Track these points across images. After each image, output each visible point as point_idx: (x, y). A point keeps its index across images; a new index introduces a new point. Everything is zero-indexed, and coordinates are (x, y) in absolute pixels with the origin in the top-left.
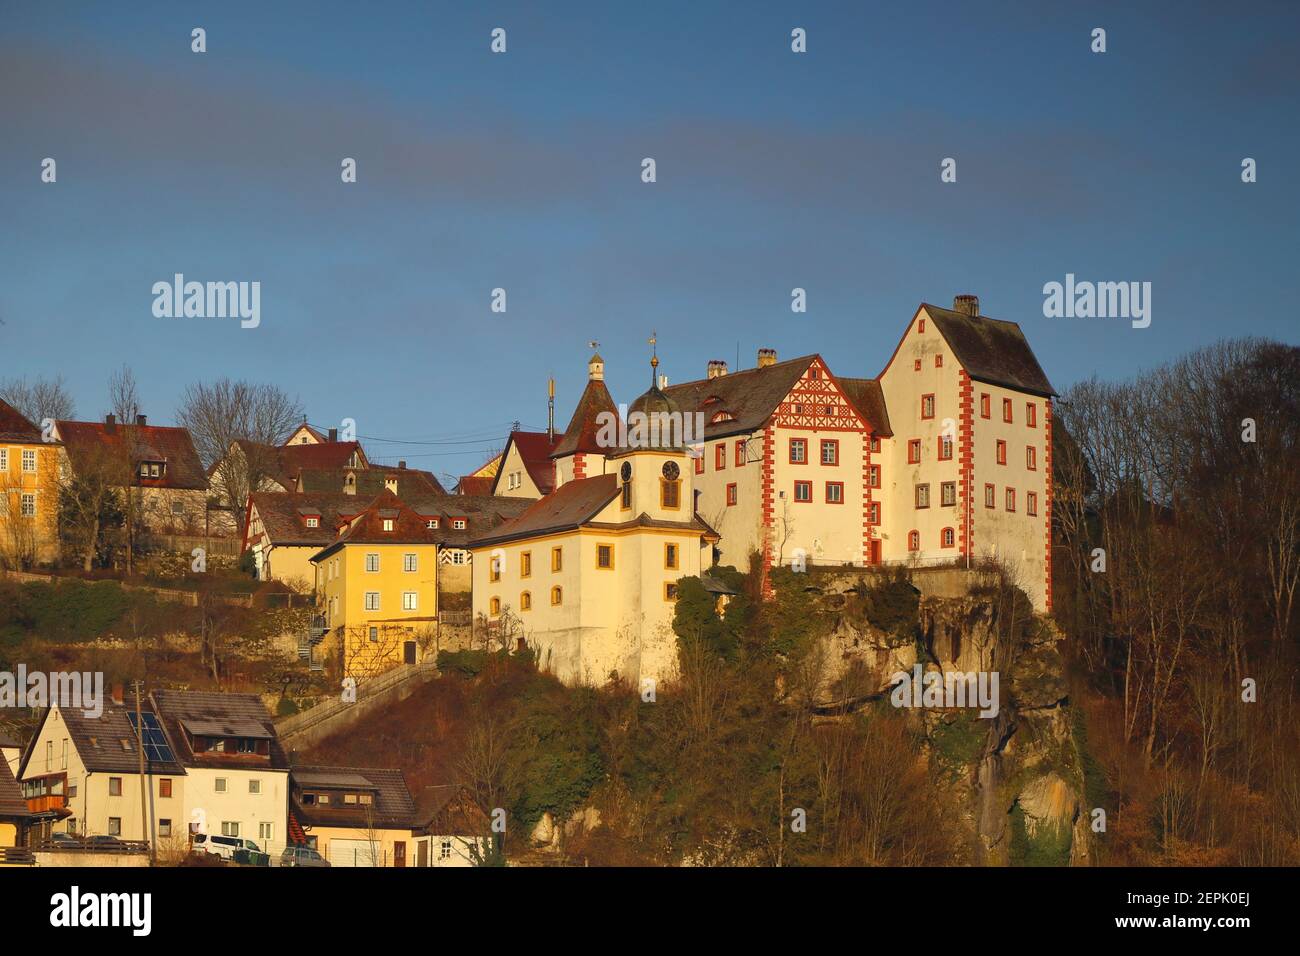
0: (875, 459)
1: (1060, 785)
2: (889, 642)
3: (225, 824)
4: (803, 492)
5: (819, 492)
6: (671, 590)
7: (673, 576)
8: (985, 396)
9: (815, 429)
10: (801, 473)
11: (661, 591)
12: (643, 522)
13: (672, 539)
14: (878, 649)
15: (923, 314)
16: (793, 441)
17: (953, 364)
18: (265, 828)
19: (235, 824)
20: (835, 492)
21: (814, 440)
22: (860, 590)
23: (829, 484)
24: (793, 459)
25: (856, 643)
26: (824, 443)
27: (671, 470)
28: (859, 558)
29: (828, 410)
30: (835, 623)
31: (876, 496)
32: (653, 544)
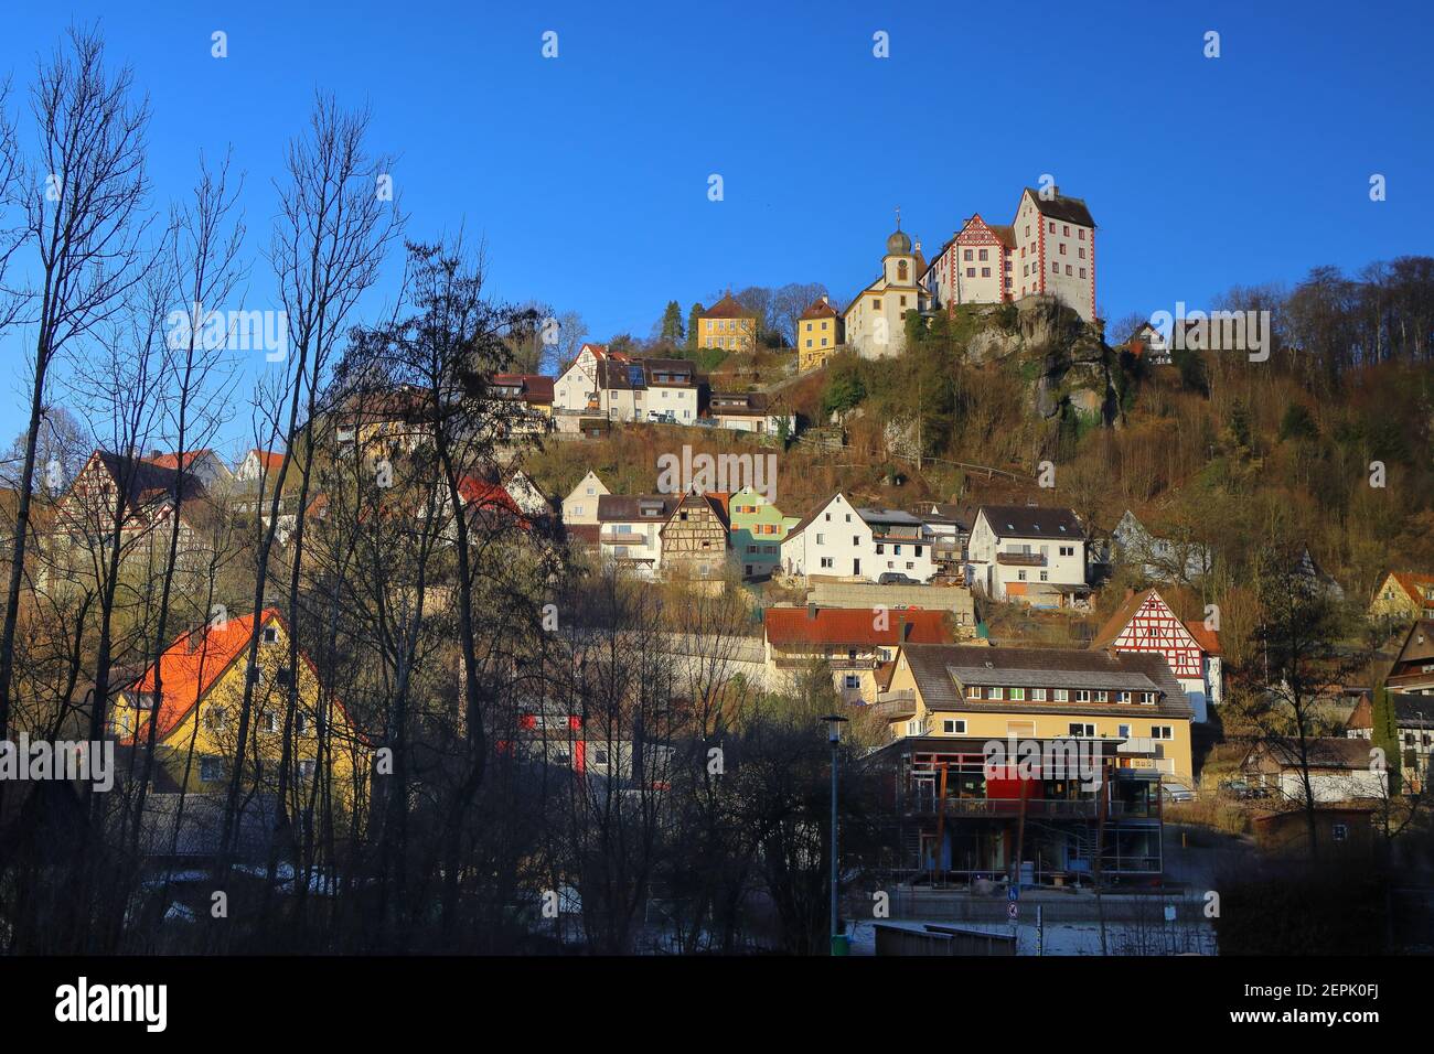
0: (1009, 258)
1: (1092, 394)
2: (1008, 334)
3: (667, 411)
4: (971, 272)
5: (979, 272)
6: (903, 316)
7: (904, 310)
8: (1051, 224)
9: (976, 245)
10: (969, 264)
11: (899, 316)
12: (890, 286)
13: (904, 293)
14: (1003, 337)
15: (1027, 193)
16: (966, 251)
17: (1036, 210)
18: (686, 414)
19: (673, 411)
20: (986, 272)
21: (976, 250)
22: (996, 312)
23: (983, 269)
24: (966, 259)
25: (993, 336)
26: (981, 251)
27: (902, 263)
28: (998, 299)
29: (982, 237)
30: (982, 328)
31: (1009, 274)
32: (895, 296)
